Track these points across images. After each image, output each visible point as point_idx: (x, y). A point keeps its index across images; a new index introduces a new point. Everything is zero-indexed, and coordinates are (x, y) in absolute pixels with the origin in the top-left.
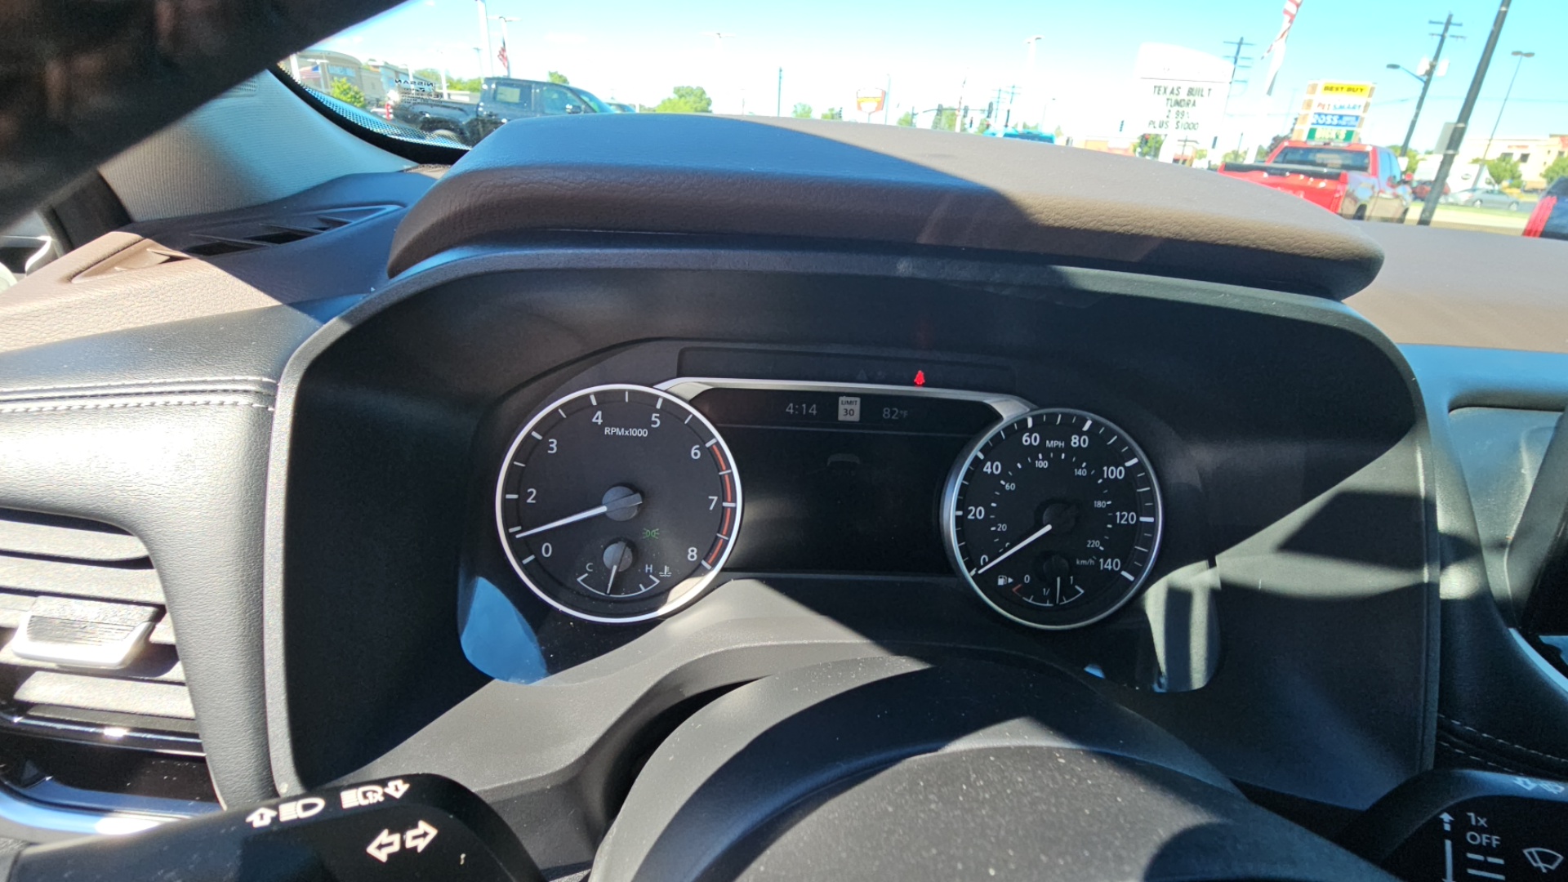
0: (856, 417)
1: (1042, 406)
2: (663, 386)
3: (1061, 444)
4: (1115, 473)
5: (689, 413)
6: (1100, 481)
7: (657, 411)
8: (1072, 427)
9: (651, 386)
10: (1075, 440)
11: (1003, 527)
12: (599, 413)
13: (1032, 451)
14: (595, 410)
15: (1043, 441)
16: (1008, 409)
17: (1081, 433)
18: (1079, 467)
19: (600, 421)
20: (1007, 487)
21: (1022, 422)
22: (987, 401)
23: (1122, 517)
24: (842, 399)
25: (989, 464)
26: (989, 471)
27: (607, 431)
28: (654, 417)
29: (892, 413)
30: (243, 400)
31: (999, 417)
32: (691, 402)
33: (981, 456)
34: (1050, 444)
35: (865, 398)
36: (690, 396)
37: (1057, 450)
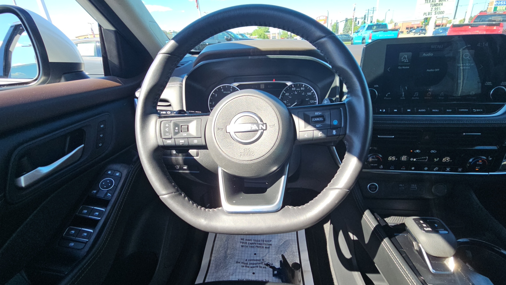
0: (264, 88)
1: (294, 83)
2: (232, 84)
3: (299, 89)
4: (310, 94)
5: (236, 88)
6: (307, 95)
7: (231, 89)
8: (301, 86)
9: (230, 84)
10: (302, 88)
11: (289, 104)
12: (223, 90)
13: (294, 91)
14: (222, 89)
15: (296, 89)
16: (289, 83)
17: (303, 87)
18: (303, 93)
19: (223, 91)
20: (290, 97)
21: (291, 85)
22: (285, 83)
23: (311, 101)
24: (261, 85)
25: (286, 94)
26: (287, 95)
27: (224, 92)
28: (231, 90)
29: (270, 86)
30: (178, 85)
31: (287, 85)
32: (237, 87)
33: (285, 92)
34: (297, 89)
35: (265, 84)
36: (236, 86)
37: (299, 91)
